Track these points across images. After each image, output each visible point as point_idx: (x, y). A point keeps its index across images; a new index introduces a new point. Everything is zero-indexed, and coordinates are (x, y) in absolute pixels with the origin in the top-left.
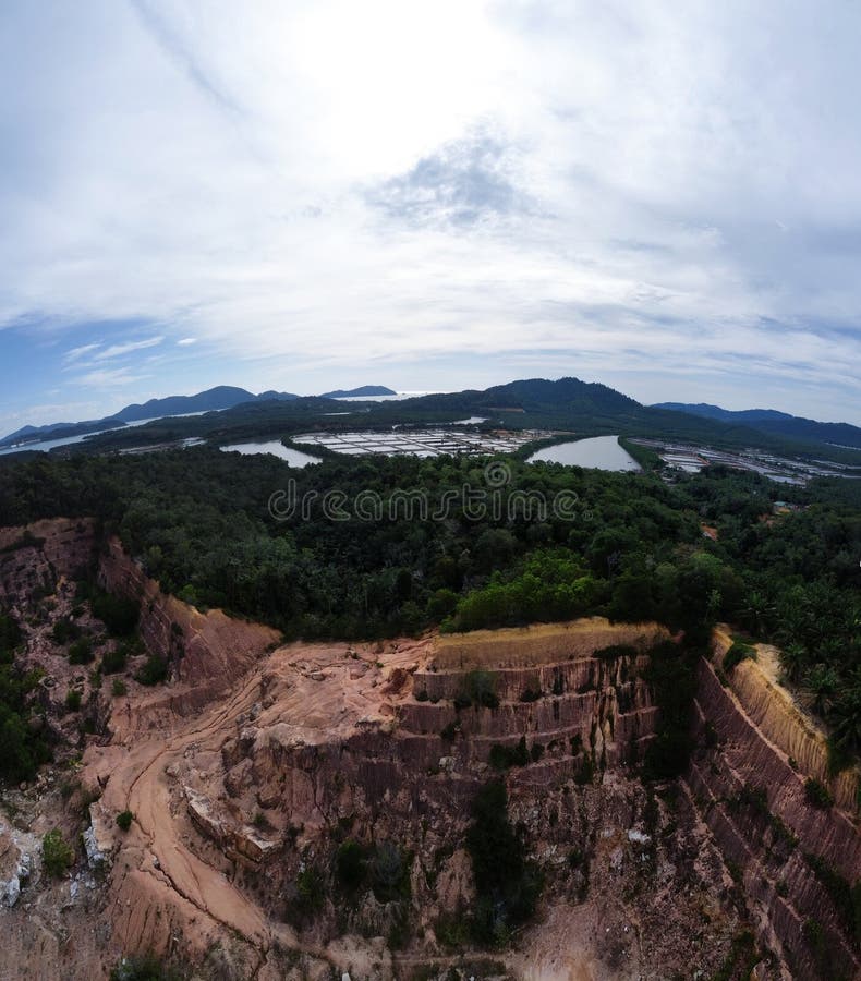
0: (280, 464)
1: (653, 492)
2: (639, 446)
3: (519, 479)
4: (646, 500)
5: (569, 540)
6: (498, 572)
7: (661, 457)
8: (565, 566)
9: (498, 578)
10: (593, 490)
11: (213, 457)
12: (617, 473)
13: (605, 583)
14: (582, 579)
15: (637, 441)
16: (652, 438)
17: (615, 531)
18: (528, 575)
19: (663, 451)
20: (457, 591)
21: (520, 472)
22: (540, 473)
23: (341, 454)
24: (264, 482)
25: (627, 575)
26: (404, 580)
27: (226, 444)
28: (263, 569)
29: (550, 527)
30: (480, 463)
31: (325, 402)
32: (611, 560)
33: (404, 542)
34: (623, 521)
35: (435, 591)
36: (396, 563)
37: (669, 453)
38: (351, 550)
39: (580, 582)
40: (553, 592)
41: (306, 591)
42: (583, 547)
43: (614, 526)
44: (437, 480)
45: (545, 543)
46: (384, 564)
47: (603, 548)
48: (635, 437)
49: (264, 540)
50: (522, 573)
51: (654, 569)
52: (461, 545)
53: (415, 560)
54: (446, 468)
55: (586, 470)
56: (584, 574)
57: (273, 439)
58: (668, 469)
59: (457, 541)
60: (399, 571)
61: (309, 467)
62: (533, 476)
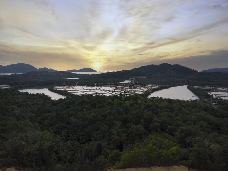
0: (48, 98)
1: (206, 109)
2: (197, 89)
3: (145, 104)
4: (203, 113)
5: (167, 130)
6: (137, 143)
7: (209, 93)
8: (166, 141)
9: (138, 146)
10: (177, 109)
11: (15, 94)
12: (187, 101)
13: (185, 150)
14: (174, 148)
15: (196, 87)
16: (204, 85)
17: (189, 127)
18: (150, 145)
19: (210, 91)
20: (121, 151)
21: (146, 102)
22: (153, 102)
23: (74, 95)
24: (40, 106)
25: (195, 147)
26: (99, 147)
27: (22, 89)
28: (37, 146)
29: (159, 124)
30: (130, 98)
31: (68, 74)
32: (187, 140)
33: (99, 131)
34: (192, 123)
35: (112, 151)
36: (96, 140)
37: (213, 91)
38: (77, 134)
39: (174, 149)
40: (162, 153)
41: (57, 153)
42: (174, 133)
43: (188, 125)
44: (113, 105)
45: (157, 131)
46: (91, 140)
47: (183, 134)
48: (196, 85)
49: (38, 132)
50: (148, 144)
51: (209, 146)
52: (122, 131)
53: (104, 138)
54: (116, 100)
55: (173, 100)
56: (175, 146)
57: (45, 88)
58: (213, 99)
59: (121, 130)
60: (97, 143)
61: (60, 100)
62: (151, 103)
